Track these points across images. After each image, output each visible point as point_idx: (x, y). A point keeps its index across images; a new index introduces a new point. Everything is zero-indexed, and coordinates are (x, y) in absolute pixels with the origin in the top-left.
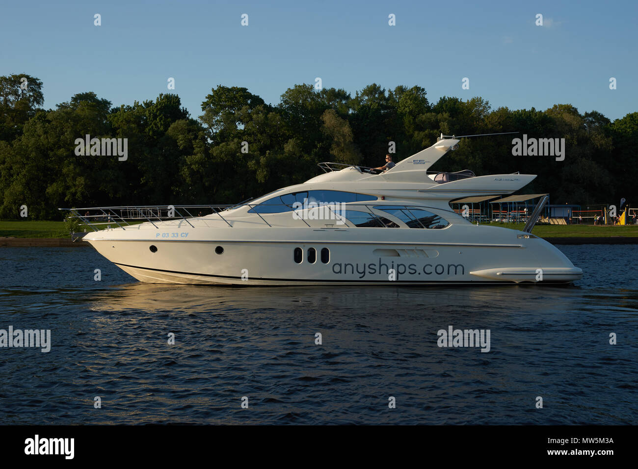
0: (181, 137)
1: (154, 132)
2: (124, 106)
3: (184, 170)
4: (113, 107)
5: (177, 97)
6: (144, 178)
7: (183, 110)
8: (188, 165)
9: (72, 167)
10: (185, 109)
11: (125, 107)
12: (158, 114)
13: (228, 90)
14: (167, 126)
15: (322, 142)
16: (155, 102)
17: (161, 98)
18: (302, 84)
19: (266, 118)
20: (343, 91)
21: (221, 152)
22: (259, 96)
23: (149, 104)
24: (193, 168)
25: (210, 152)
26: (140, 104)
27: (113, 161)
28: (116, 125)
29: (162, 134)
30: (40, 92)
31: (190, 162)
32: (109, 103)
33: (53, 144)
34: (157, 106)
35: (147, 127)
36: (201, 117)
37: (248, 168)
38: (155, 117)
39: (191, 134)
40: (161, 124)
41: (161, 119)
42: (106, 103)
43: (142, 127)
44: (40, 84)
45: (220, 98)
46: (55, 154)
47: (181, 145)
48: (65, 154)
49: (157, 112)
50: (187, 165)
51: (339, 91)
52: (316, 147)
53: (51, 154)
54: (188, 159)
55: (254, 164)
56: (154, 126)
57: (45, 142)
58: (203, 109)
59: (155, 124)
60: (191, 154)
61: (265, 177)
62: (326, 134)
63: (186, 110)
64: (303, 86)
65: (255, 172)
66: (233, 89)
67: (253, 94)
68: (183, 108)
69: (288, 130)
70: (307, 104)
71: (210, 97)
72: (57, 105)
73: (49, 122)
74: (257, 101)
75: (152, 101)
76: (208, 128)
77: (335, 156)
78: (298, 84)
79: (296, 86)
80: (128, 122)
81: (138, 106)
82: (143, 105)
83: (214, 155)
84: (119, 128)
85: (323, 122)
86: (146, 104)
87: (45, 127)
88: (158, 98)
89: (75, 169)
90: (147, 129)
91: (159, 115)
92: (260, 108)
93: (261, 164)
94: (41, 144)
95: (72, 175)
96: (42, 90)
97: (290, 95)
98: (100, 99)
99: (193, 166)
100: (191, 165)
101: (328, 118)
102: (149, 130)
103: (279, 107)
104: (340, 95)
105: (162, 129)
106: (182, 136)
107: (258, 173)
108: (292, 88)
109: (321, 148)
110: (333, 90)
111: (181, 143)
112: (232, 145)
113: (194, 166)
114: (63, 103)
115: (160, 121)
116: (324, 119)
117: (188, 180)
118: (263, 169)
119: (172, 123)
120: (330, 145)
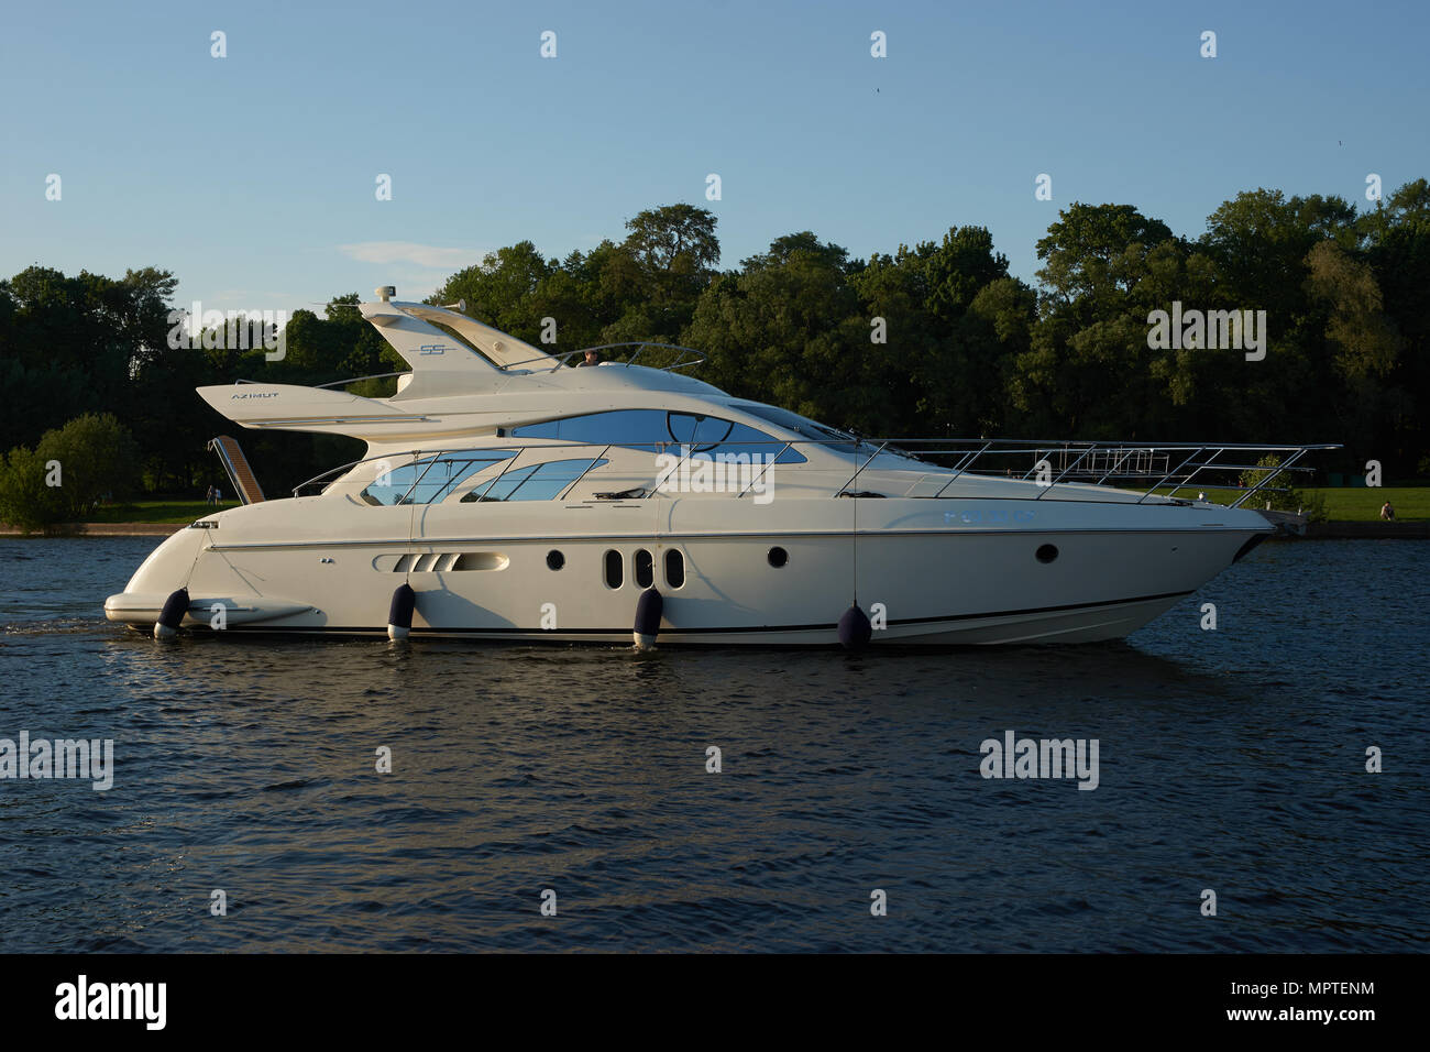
0: (1000, 315)
1: (942, 305)
2: (877, 255)
3: (1012, 382)
4: (849, 259)
5: (986, 232)
6: (924, 400)
7: (998, 258)
8: (1020, 372)
9: (790, 382)
10: (1001, 255)
11: (879, 259)
12: (949, 268)
13: (1096, 212)
14: (971, 295)
15: (1307, 314)
16: (940, 244)
17: (952, 235)
18: (1257, 191)
19: (1182, 267)
20: (1339, 200)
21: (1093, 344)
22: (1161, 221)
23: (927, 251)
24: (1031, 379)
25: (1068, 342)
26: (909, 251)
27: (868, 368)
28: (866, 296)
29: (960, 310)
30: (713, 238)
31: (1024, 366)
32: (843, 252)
33: (754, 339)
34: (946, 254)
35: (927, 298)
36: (1041, 274)
37: (1150, 374)
38: (943, 275)
39: (1021, 308)
40: (956, 291)
41: (955, 280)
42: (836, 253)
43: (916, 297)
44: (713, 220)
45: (1078, 229)
46: (757, 359)
47: (1002, 332)
48: (777, 358)
49: (947, 265)
50: (1018, 372)
51: (1330, 200)
52: (1292, 324)
53: (751, 358)
54: (1021, 361)
55: (1164, 367)
56: (942, 296)
57: (738, 335)
58: (1041, 254)
59: (944, 291)
60: (1026, 349)
61: (1187, 394)
62: (1315, 297)
63: (1004, 259)
64: (1259, 195)
65: (1164, 383)
66: (1105, 209)
67: (1147, 218)
68: (998, 254)
69: (1229, 291)
70: (1270, 232)
71: (1056, 229)
72: (742, 262)
73: (743, 295)
74: (1158, 231)
75: (933, 244)
76: (1056, 293)
77: (1339, 344)
78: (1246, 191)
79: (1242, 195)
80: (889, 287)
81: (907, 256)
82: (916, 252)
83: (1078, 348)
84: (871, 302)
85: (1309, 271)
86: (921, 250)
87: (737, 306)
88: (946, 236)
89: (796, 386)
90: (928, 302)
91: (952, 271)
92: (1168, 246)
93: (1179, 366)
94: (732, 339)
95: (792, 398)
96: (716, 233)
97: (1229, 216)
98: (825, 245)
99: (1032, 375)
100: (1027, 371)
101: (1322, 262)
102: (932, 303)
103: (1203, 242)
104: (1333, 209)
105: (958, 299)
106: (1003, 312)
107: (1171, 385)
108: (1233, 199)
109: (1304, 326)
110: (1316, 200)
111: (1002, 328)
112: (1118, 327)
113: (1034, 374)
114: (755, 257)
115: (954, 284)
116: (1312, 264)
117: (1020, 404)
118: (1182, 377)
119: (979, 289)
120: (1325, 318)
